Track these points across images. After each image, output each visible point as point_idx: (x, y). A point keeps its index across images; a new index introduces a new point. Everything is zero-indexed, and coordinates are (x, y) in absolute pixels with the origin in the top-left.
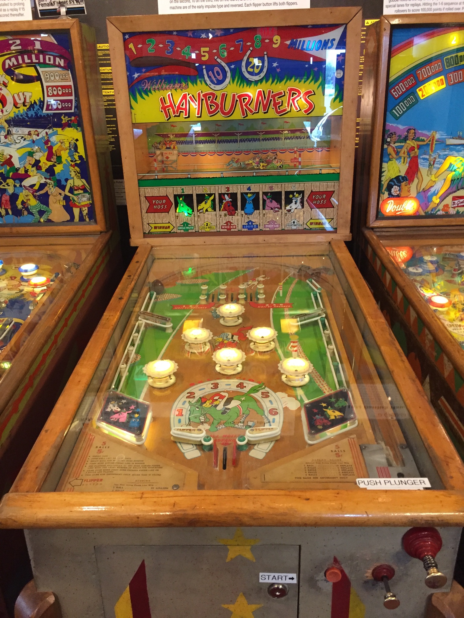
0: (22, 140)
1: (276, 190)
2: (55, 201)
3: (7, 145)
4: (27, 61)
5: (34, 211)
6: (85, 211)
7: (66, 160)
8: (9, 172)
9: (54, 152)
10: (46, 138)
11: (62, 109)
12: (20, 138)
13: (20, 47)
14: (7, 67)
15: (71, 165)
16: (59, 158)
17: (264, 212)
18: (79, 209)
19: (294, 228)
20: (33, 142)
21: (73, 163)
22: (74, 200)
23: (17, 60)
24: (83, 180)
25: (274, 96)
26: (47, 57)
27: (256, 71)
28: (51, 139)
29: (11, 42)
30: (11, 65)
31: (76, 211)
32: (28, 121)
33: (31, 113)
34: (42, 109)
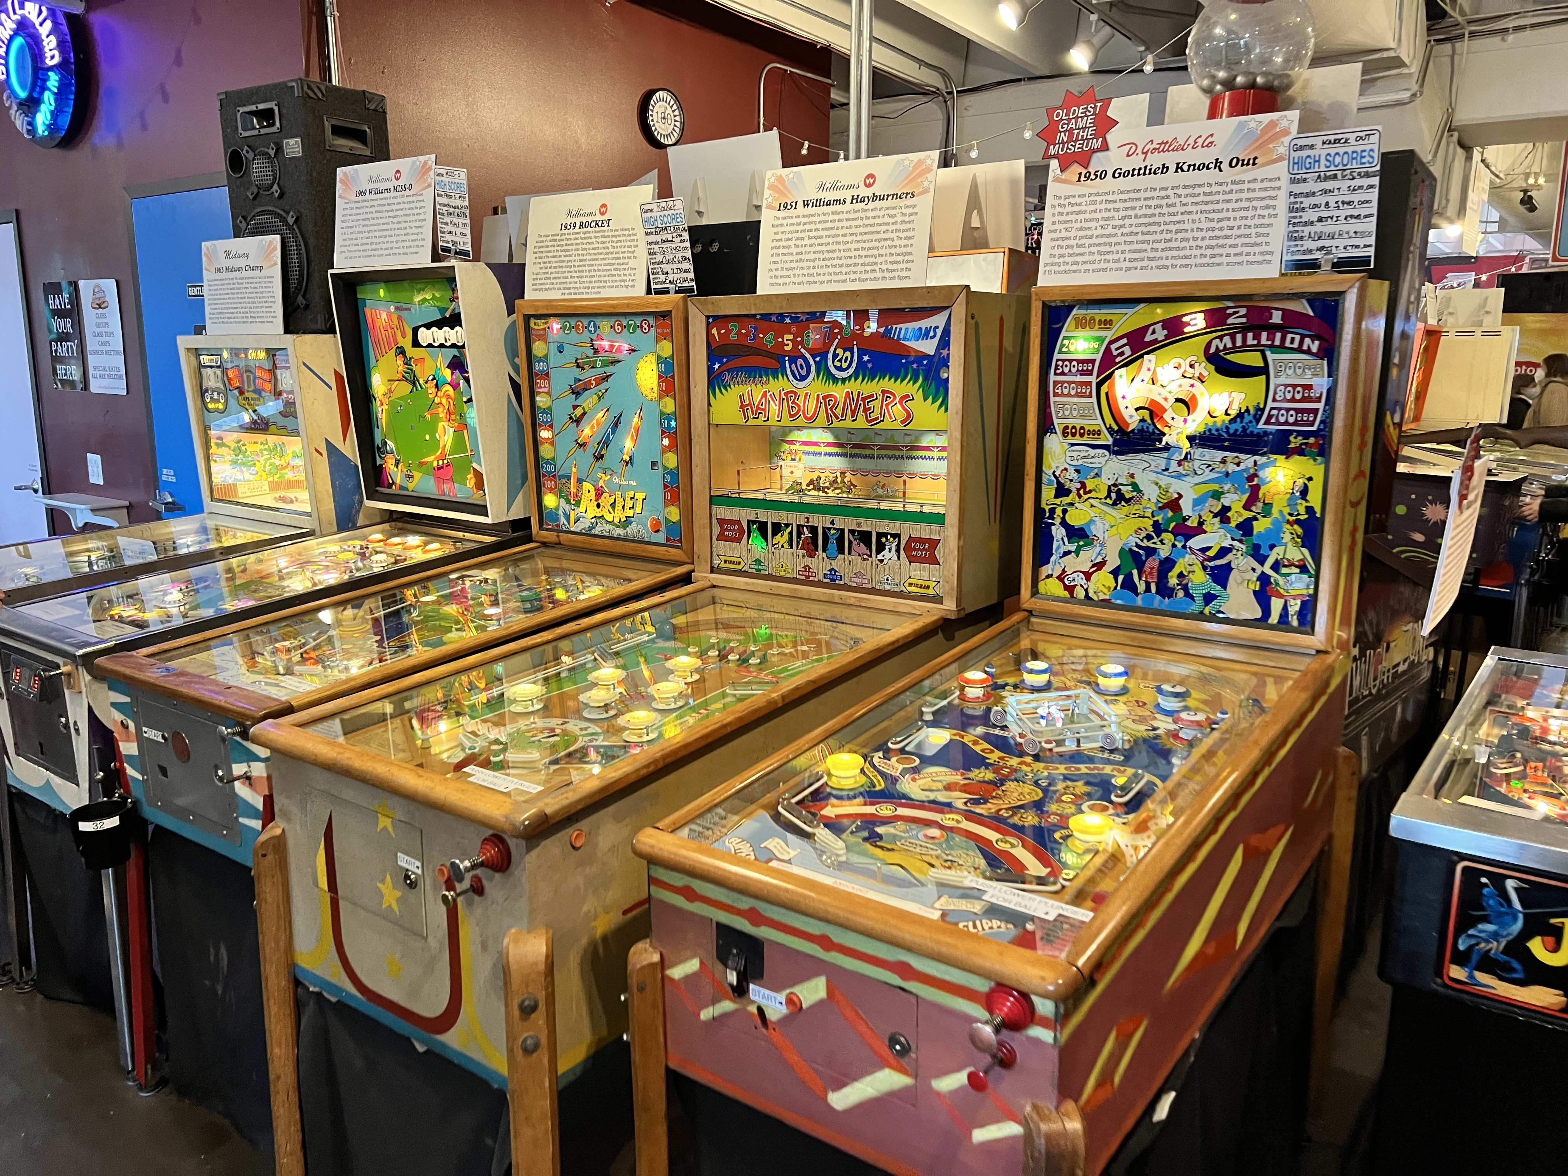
0: (1207, 470)
1: (865, 529)
2: (1239, 581)
3: (1179, 476)
4: (1250, 341)
5: (1197, 593)
6: (1295, 607)
7: (1281, 511)
8: (1170, 521)
9: (1261, 495)
10: (1252, 471)
11: (1295, 423)
12: (1204, 467)
13: (1244, 320)
14: (1212, 350)
15: (1288, 522)
16: (1268, 506)
17: (850, 558)
18: (1282, 601)
19: (888, 587)
20: (1227, 474)
21: (1291, 519)
22: (1277, 584)
23: (1234, 341)
24: (1305, 551)
25: (863, 399)
26: (1289, 336)
27: (845, 365)
28: (1260, 474)
29: (1229, 311)
30: (1221, 348)
31: (1276, 605)
32: (1226, 440)
33: (1238, 426)
34: (1258, 421)
